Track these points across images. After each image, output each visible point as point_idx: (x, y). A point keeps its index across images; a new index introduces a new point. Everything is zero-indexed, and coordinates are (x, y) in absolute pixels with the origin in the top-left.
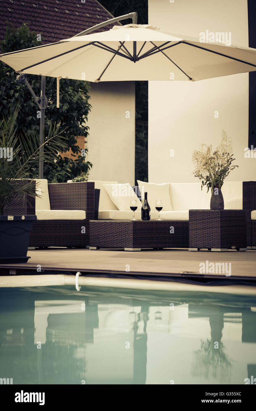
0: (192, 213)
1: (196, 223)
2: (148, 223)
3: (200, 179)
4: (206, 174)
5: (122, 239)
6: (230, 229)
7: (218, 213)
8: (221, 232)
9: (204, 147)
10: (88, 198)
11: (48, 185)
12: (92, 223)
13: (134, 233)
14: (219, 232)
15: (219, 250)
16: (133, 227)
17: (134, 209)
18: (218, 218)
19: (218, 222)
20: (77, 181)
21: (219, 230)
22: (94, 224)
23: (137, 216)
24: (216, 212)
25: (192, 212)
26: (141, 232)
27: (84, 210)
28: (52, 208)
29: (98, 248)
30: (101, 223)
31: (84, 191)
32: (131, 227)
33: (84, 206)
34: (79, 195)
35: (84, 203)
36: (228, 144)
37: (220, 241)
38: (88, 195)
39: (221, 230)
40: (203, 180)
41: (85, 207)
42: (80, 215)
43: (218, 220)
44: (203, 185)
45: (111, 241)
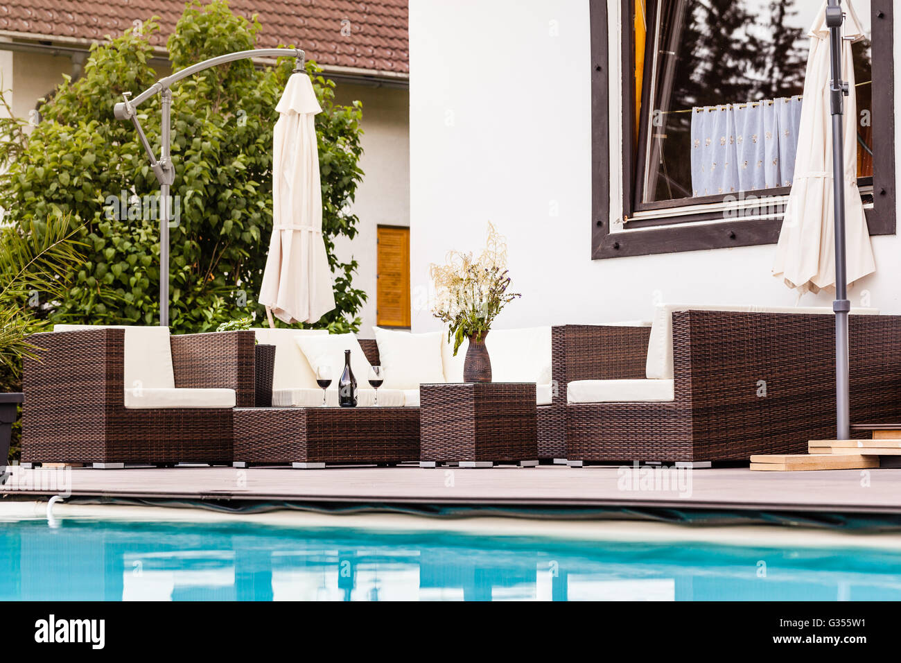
0: (426, 391)
1: (433, 411)
2: (351, 412)
3: (445, 321)
4: (455, 311)
5: (288, 446)
6: (498, 423)
7: (471, 389)
8: (477, 428)
9: (455, 256)
10: (240, 364)
11: (171, 338)
12: (237, 414)
13: (309, 434)
14: (472, 429)
15: (473, 464)
16: (308, 419)
17: (324, 384)
18: (471, 401)
19: (471, 409)
20: (227, 329)
21: (472, 424)
22: (240, 416)
23: (330, 399)
24: (467, 387)
25: (425, 388)
26: (326, 429)
27: (232, 388)
28: (178, 384)
29: (249, 465)
30: (253, 413)
31: (233, 350)
32: (303, 421)
33: (232, 381)
34: (224, 358)
35: (233, 375)
36: (499, 250)
37: (474, 446)
38: (240, 356)
39: (477, 424)
40: (451, 322)
41: (234, 382)
42: (223, 397)
43: (471, 405)
44: (451, 333)
45: (269, 449)
